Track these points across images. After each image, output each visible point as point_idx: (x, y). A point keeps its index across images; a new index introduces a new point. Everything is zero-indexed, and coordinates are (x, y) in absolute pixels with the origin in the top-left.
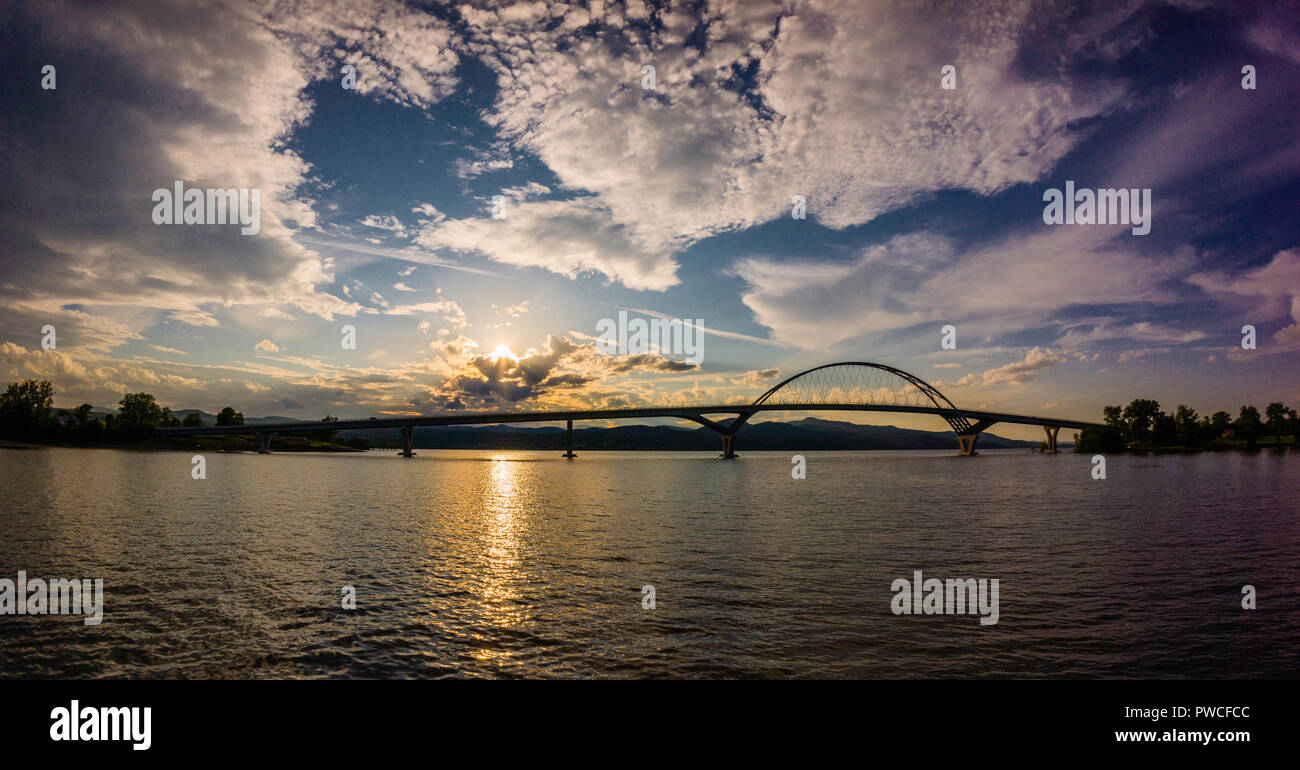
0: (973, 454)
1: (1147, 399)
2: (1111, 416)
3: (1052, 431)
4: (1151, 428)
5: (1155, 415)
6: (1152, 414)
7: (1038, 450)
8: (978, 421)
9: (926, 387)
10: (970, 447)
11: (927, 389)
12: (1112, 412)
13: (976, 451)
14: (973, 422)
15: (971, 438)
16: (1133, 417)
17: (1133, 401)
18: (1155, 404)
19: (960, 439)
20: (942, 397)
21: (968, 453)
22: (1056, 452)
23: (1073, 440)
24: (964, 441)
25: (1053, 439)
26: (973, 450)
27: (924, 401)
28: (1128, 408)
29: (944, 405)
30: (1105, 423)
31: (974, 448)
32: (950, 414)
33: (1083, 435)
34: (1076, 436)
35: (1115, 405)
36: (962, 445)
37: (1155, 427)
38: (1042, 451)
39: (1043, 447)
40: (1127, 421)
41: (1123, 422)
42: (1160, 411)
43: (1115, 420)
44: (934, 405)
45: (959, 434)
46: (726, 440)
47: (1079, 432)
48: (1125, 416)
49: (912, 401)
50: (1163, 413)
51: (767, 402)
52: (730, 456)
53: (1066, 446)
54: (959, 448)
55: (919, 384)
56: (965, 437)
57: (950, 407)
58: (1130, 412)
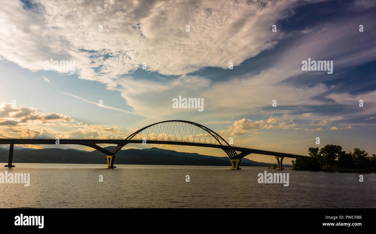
0: (238, 169)
1: (334, 145)
2: (312, 152)
3: (280, 159)
4: (337, 159)
5: (339, 153)
6: (337, 152)
7: (273, 167)
8: (241, 152)
9: (215, 135)
10: (237, 165)
11: (216, 136)
12: (313, 150)
13: (240, 167)
14: (238, 153)
15: (237, 161)
16: (325, 153)
17: (326, 145)
18: (340, 147)
19: (232, 161)
20: (223, 140)
21: (236, 168)
22: (282, 169)
23: (291, 164)
24: (234, 162)
25: (280, 163)
26: (238, 166)
27: (214, 141)
28: (322, 149)
29: (224, 144)
30: (309, 155)
31: (239, 165)
32: (227, 148)
33: (296, 161)
34: (293, 161)
35: (315, 147)
36: (233, 165)
37: (339, 158)
38: (274, 169)
39: (275, 166)
40: (322, 155)
41: (320, 156)
42: (342, 151)
43: (315, 154)
44: (219, 144)
45: (231, 159)
46: (109, 159)
47: (295, 159)
48: (321, 153)
49: (208, 142)
50: (344, 152)
51: (133, 139)
52: (112, 167)
53: (287, 166)
54: (231, 165)
55: (211, 133)
56: (234, 160)
57: (227, 145)
58: (323, 150)
